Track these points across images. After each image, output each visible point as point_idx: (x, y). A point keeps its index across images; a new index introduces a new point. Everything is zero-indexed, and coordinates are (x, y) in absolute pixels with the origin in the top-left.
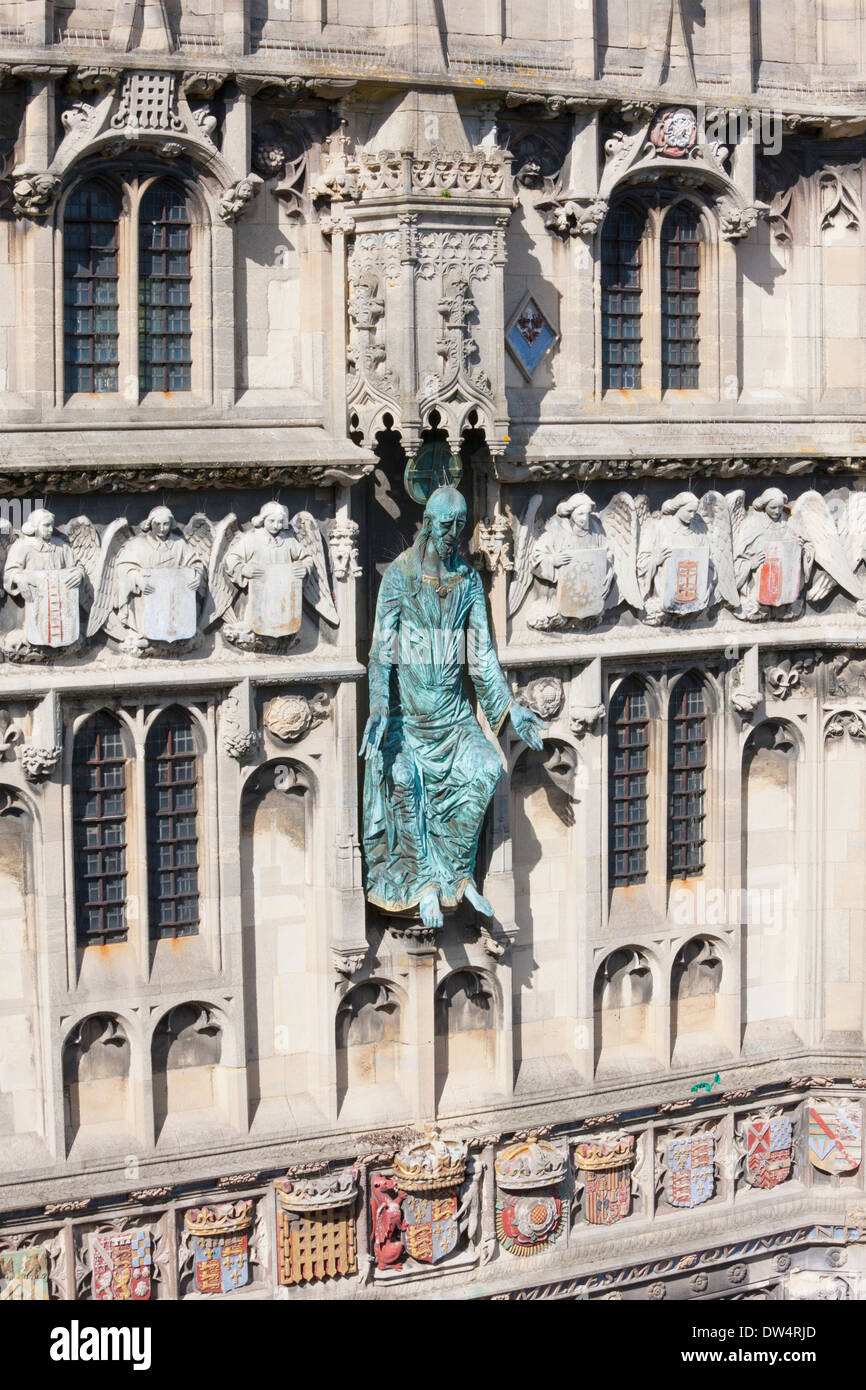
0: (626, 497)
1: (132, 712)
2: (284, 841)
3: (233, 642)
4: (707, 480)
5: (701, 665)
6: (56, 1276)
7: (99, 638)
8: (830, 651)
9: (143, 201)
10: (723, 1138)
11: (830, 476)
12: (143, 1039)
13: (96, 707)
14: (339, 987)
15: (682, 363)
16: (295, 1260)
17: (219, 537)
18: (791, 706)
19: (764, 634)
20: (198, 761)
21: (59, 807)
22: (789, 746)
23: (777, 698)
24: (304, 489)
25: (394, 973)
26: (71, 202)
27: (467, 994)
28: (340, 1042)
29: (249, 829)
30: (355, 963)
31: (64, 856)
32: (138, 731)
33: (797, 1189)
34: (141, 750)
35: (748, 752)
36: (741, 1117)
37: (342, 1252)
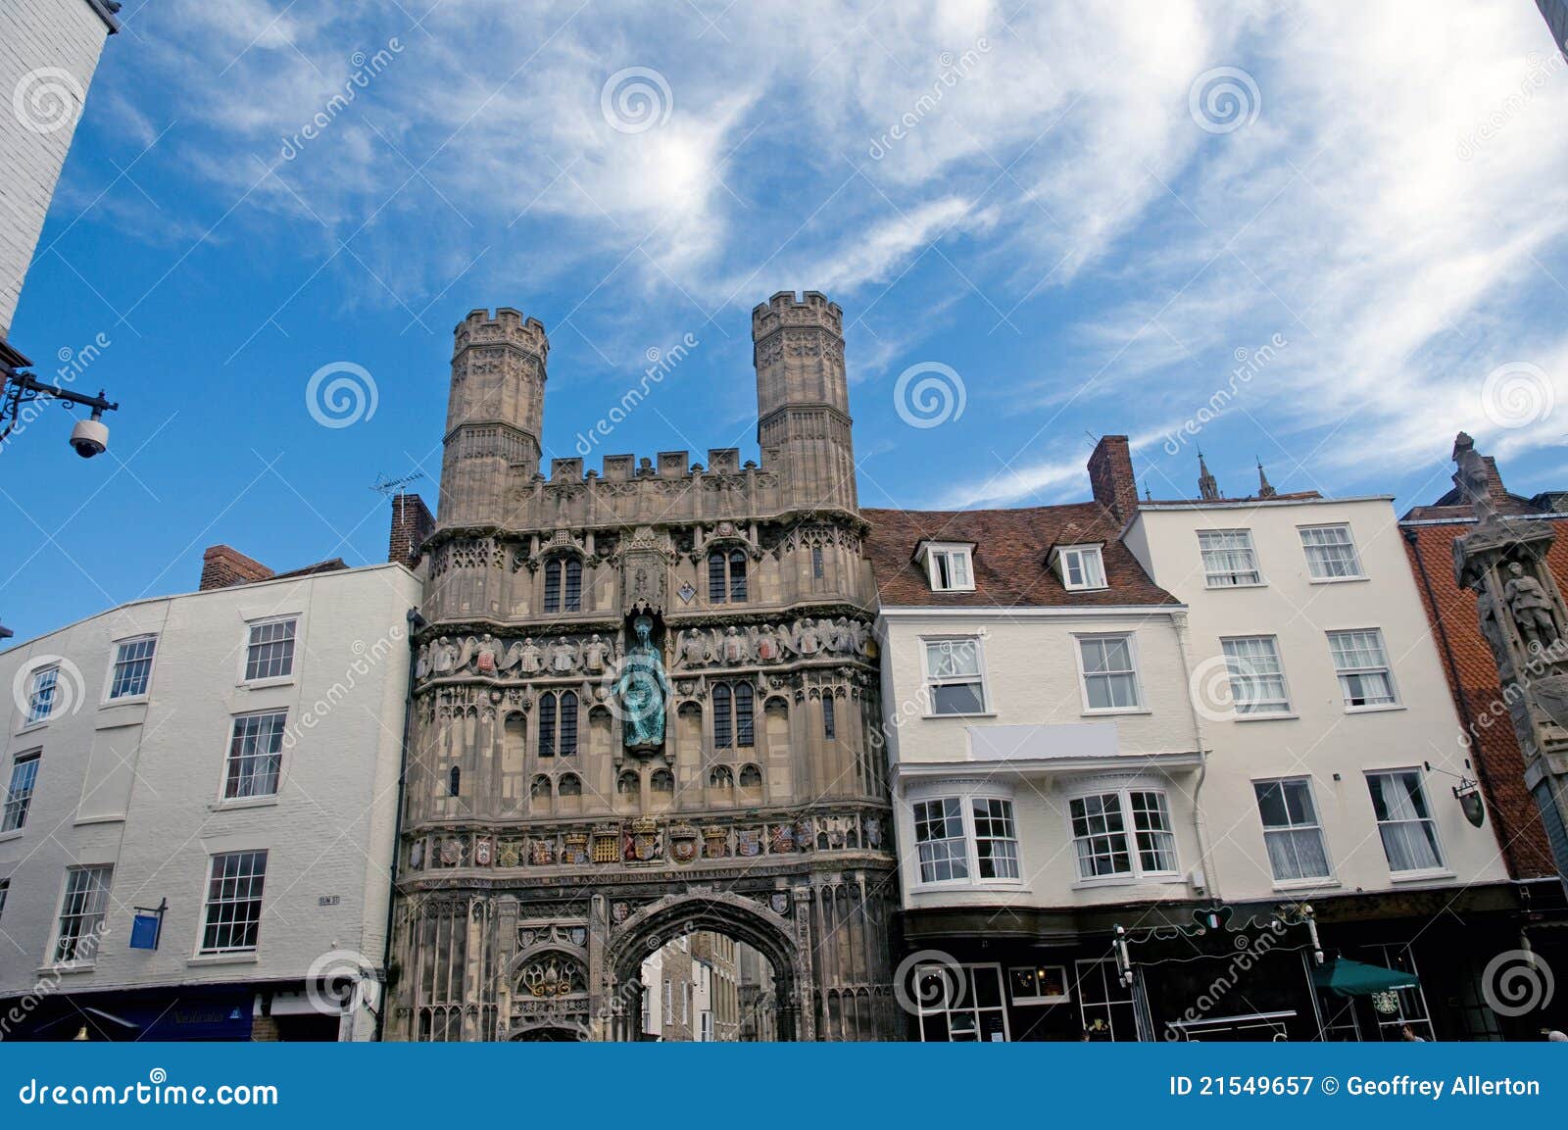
0: (713, 630)
1: (556, 692)
2: (605, 731)
3: (586, 673)
4: (741, 623)
5: (746, 680)
6: (522, 852)
7: (545, 671)
8: (793, 672)
9: (567, 564)
10: (762, 833)
11: (787, 619)
12: (555, 784)
13: (545, 690)
14: (618, 771)
15: (740, 595)
16: (598, 855)
17: (581, 645)
18: (782, 692)
19: (765, 668)
20: (576, 706)
21: (533, 717)
22: (785, 706)
23: (776, 689)
24: (605, 631)
25: (636, 769)
26: (547, 567)
27: (665, 779)
28: (620, 791)
29: (593, 726)
30: (619, 762)
31: (533, 730)
32: (558, 697)
33: (794, 854)
34: (558, 703)
35: (768, 707)
36: (771, 827)
37: (613, 853)
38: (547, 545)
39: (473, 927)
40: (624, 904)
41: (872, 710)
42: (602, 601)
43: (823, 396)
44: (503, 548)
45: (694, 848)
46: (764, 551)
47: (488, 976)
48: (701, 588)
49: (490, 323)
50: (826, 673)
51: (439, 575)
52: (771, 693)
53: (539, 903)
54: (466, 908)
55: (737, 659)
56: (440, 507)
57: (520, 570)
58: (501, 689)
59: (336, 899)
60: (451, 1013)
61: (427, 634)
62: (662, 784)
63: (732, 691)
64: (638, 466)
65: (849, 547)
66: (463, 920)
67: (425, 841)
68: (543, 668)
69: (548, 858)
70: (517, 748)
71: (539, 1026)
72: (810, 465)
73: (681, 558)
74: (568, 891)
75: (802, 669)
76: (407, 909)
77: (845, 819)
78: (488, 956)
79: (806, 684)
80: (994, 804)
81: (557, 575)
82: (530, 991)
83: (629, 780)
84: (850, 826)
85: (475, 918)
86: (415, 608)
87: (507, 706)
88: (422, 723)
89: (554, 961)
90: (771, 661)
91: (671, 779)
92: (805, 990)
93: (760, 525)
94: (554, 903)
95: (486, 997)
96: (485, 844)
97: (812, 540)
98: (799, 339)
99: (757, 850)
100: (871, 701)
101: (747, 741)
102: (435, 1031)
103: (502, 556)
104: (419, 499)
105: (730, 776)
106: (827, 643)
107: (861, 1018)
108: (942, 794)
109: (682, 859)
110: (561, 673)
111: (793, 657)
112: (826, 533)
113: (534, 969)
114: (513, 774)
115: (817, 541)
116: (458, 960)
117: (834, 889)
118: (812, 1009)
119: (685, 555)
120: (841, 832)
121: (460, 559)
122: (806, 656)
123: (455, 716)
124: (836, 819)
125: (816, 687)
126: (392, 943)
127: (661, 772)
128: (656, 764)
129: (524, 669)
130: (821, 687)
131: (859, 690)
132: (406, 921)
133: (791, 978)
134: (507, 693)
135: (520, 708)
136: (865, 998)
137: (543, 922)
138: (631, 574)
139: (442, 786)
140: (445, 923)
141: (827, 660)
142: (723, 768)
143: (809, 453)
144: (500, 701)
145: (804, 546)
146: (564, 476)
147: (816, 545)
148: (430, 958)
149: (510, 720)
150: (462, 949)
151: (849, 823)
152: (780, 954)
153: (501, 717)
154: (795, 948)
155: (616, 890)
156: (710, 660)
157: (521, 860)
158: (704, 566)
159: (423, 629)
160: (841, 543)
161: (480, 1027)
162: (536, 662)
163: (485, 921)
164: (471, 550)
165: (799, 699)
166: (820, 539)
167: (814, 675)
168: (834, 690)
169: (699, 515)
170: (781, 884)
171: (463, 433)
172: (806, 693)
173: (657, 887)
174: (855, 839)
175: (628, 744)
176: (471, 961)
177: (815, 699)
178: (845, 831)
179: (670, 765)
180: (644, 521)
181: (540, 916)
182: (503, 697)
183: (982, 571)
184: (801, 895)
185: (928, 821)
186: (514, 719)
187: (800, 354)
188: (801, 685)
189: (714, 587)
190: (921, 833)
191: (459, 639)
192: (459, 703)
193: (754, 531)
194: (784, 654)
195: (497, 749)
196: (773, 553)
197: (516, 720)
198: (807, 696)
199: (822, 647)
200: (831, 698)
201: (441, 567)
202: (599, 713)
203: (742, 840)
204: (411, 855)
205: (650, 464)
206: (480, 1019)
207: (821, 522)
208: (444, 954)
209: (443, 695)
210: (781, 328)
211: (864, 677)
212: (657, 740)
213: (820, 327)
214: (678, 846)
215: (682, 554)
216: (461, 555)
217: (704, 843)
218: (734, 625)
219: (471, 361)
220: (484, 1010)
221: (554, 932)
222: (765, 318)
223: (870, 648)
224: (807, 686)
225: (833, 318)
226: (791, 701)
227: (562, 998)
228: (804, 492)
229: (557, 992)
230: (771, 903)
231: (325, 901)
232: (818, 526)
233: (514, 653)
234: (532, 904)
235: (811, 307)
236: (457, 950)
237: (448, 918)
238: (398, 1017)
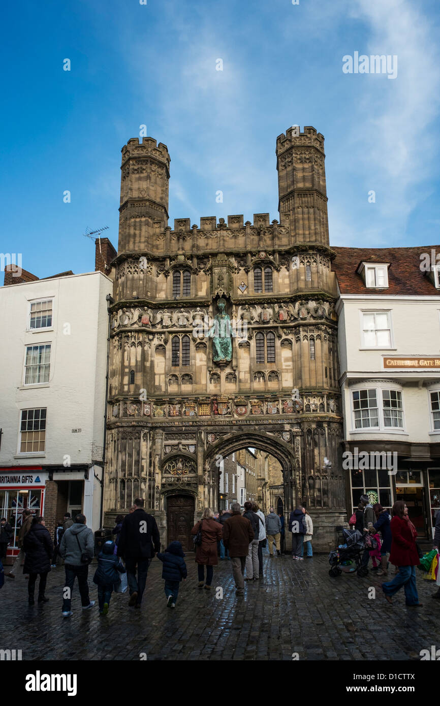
1: (179, 335)
2: (203, 354)
3: (193, 326)
4: (270, 302)
5: (272, 330)
6: (165, 410)
7: (174, 325)
8: (295, 327)
9: (183, 273)
10: (279, 403)
11: (293, 300)
12: (180, 379)
13: (174, 335)
14: (210, 373)
15: (269, 289)
16: (200, 412)
17: (191, 312)
18: (290, 337)
19: (281, 325)
20: (189, 342)
21: (169, 347)
22: (291, 343)
23: (286, 335)
24: (203, 305)
25: (219, 373)
26: (173, 274)
27: (232, 377)
28: (211, 383)
29: (198, 352)
30: (210, 369)
31: (169, 353)
32: (180, 338)
33: (294, 414)
34: (181, 340)
35: (282, 344)
36: (282, 401)
37: (208, 412)
38: (173, 263)
39: (143, 444)
40: (213, 435)
41: (333, 347)
42: (201, 291)
43: (313, 185)
44: (152, 265)
45: (246, 409)
46: (281, 266)
47: (150, 465)
48: (250, 284)
49: (140, 146)
50: (311, 328)
51: (120, 278)
52: (284, 337)
53: (173, 434)
54: (140, 435)
55: (268, 320)
56: (119, 244)
57: (160, 276)
58: (153, 334)
59: (80, 430)
60: (134, 481)
61: (116, 307)
62: (231, 380)
63: (265, 336)
64: (218, 222)
65: (324, 265)
66: (139, 440)
67: (119, 404)
68: (173, 324)
69: (177, 413)
70: (161, 362)
71: (175, 488)
72: (306, 222)
73: (240, 270)
74: (187, 428)
75: (299, 326)
76: (112, 435)
77: (319, 398)
78: (150, 457)
79: (302, 333)
80: (393, 393)
81: (178, 278)
82: (170, 472)
83: (215, 377)
84: (321, 401)
85: (144, 440)
86: (110, 294)
87: (156, 342)
88: (115, 350)
89: (181, 460)
90: (285, 322)
91: (235, 377)
92: (297, 476)
93: (280, 253)
94: (180, 433)
95: (150, 475)
96: (147, 406)
97: (306, 261)
98: (301, 153)
99: (276, 412)
100: (333, 342)
101: (272, 361)
102: (127, 488)
103: (151, 268)
104: (108, 240)
105: (263, 376)
106: (312, 312)
107: (324, 489)
108: (367, 386)
109: (240, 415)
110: (181, 326)
111: (295, 319)
112: (313, 258)
113: (172, 463)
114: (160, 375)
115: (308, 262)
116: (137, 458)
117: (312, 430)
118: (301, 484)
119: (242, 269)
120: (317, 404)
121: (131, 270)
122: (302, 319)
123: (131, 346)
124: (314, 398)
125: (307, 334)
126: (106, 451)
127: (230, 374)
128: (228, 370)
129: (164, 324)
130: (309, 334)
131: (328, 336)
132: (112, 441)
133: (291, 471)
134: (156, 336)
135: (162, 343)
136: (326, 480)
137: (176, 442)
138: (216, 277)
139: (126, 380)
140: (130, 441)
141: (312, 321)
142: (259, 372)
143: (306, 216)
144: (153, 340)
145: (302, 264)
146: (181, 228)
147: (308, 264)
148: (124, 457)
149: (158, 348)
150: (138, 453)
151: (321, 400)
152: (286, 459)
153: (153, 347)
154: (293, 457)
155: (209, 428)
156: (254, 320)
157: (164, 414)
158: (251, 274)
159: (114, 305)
160: (320, 263)
161: (147, 487)
162: (169, 321)
163: (148, 441)
164: (136, 266)
165: (298, 340)
166: (310, 261)
167: (306, 328)
168: (315, 336)
169: (249, 248)
170: (287, 427)
171: (129, 205)
172: (301, 337)
173: (229, 427)
174: (323, 407)
175: (214, 361)
176: (142, 459)
177: (306, 341)
178: (319, 403)
179: (235, 370)
180: (222, 250)
181: (174, 439)
182: (154, 338)
183: (392, 278)
184: (297, 433)
185: (360, 400)
186: (159, 348)
187: (302, 162)
188: (299, 333)
189: (256, 285)
190: (356, 405)
191: (132, 309)
192: (133, 340)
193: (277, 256)
194: (290, 318)
195: (152, 362)
196: (286, 268)
197: (161, 349)
198: (302, 339)
199: (310, 315)
200: (313, 340)
201: (121, 274)
202: (201, 346)
203: (269, 407)
204: (113, 411)
205: (224, 221)
206: (147, 484)
207: (311, 252)
208: (130, 455)
209: (125, 336)
210: (292, 147)
211: (330, 330)
212: (229, 359)
213: (313, 147)
214: (239, 409)
215: (240, 268)
216: (131, 267)
217: (251, 408)
218: (267, 304)
219: (131, 167)
220: (149, 481)
221: (181, 446)
222: (284, 142)
223: (334, 316)
224: (302, 334)
225: (320, 142)
226: (294, 341)
227: (185, 476)
228: (303, 236)
229: (182, 473)
230: (282, 436)
231: (75, 431)
232: (309, 254)
233: (159, 316)
234: (170, 434)
235: (309, 136)
236: (136, 454)
237: (131, 439)
238: (110, 482)
